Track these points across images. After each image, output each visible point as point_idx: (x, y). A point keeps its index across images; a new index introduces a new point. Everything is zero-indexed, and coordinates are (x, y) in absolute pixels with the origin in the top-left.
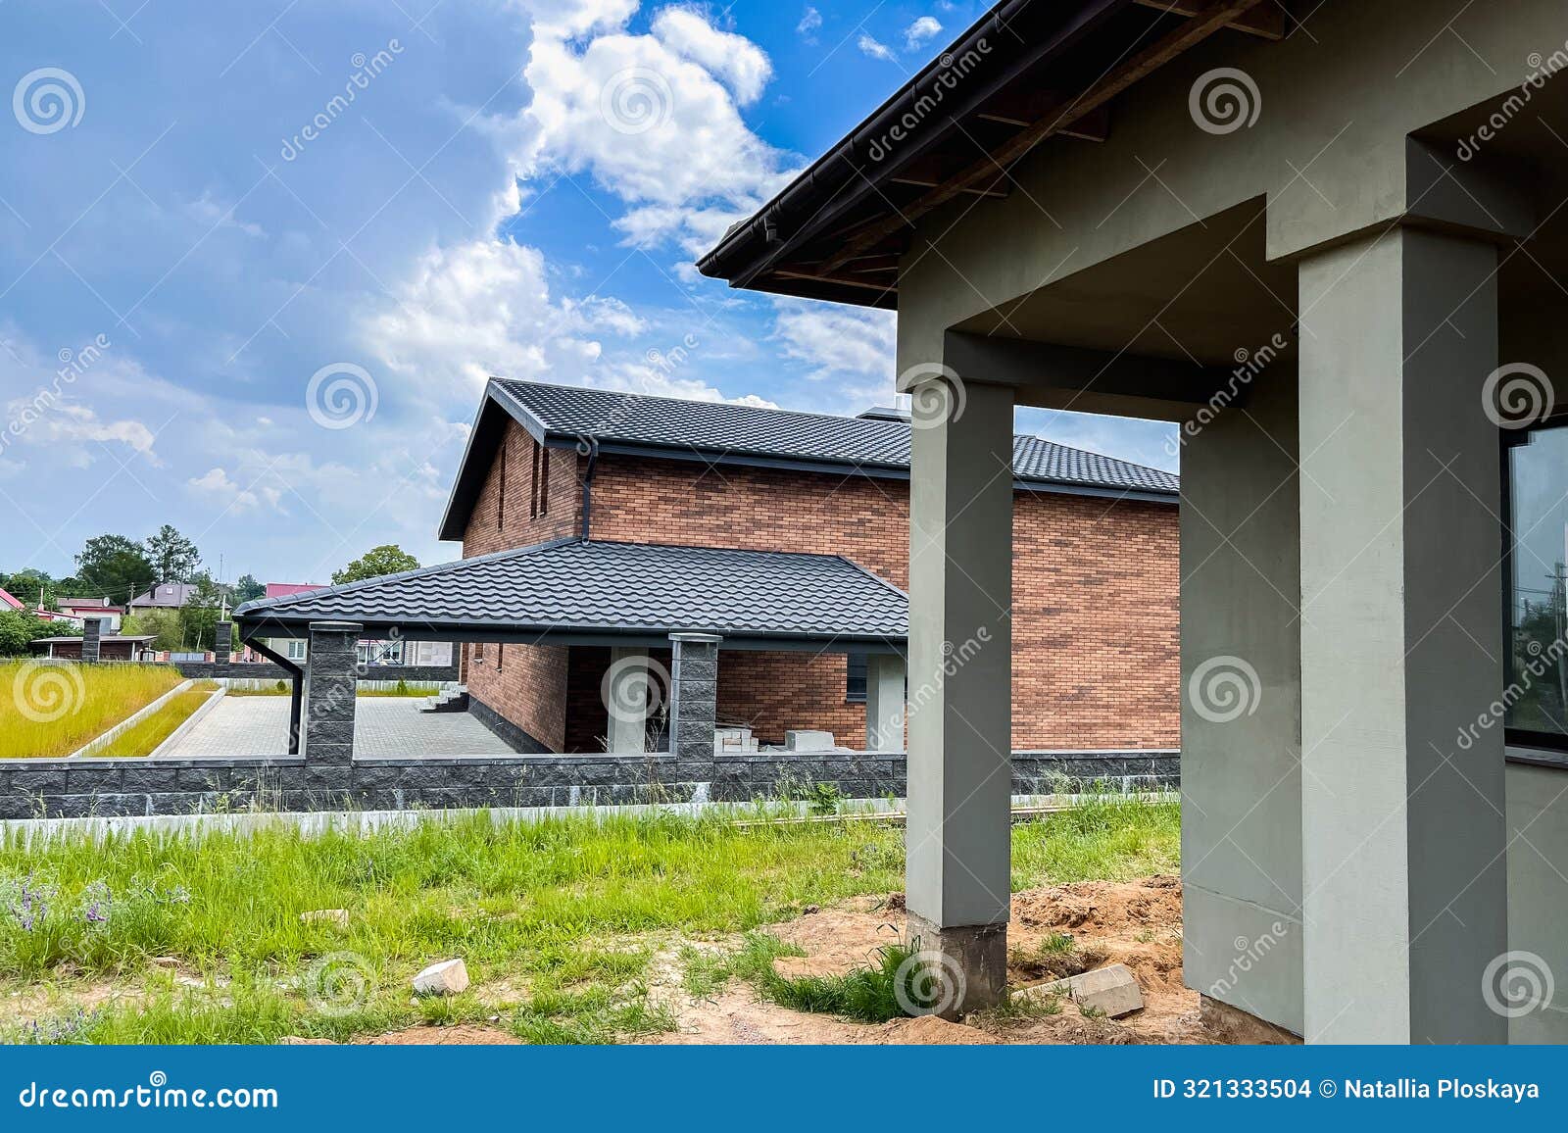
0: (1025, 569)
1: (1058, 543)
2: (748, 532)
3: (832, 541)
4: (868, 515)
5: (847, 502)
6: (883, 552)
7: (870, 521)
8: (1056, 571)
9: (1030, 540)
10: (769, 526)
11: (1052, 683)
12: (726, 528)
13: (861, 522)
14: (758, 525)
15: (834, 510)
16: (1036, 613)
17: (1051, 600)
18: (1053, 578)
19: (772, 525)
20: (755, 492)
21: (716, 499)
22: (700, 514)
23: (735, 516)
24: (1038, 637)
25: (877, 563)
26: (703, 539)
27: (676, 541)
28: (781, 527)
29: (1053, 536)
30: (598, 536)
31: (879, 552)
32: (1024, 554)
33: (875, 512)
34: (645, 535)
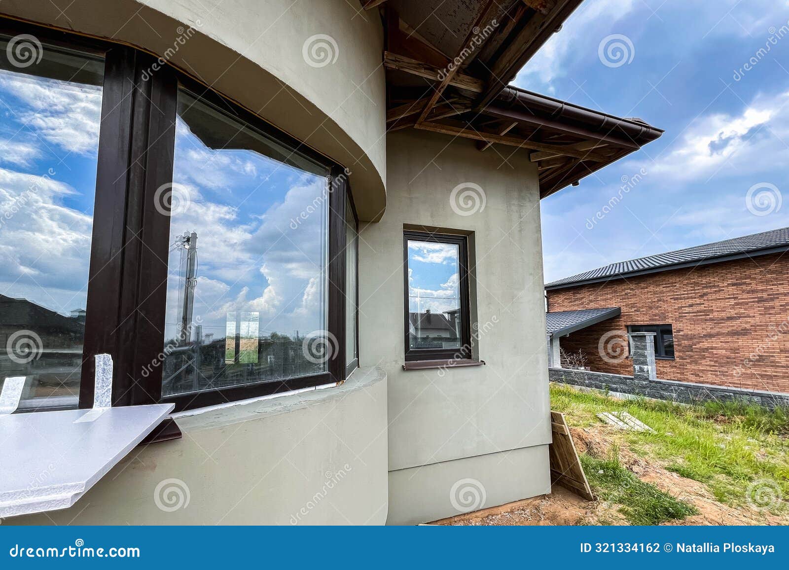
0: (712, 300)
1: (733, 285)
2: (588, 304)
3: (616, 303)
4: (629, 291)
5: (619, 288)
6: (636, 303)
7: (630, 293)
8: (735, 298)
9: (714, 286)
10: (594, 301)
11: (737, 353)
12: (582, 303)
13: (626, 294)
14: (591, 301)
15: (615, 292)
16: (723, 319)
17: (733, 313)
18: (733, 302)
19: (596, 300)
20: (589, 291)
21: (579, 296)
22: (575, 301)
23: (584, 300)
24: (725, 331)
25: (634, 308)
26: (575, 308)
27: (569, 310)
28: (598, 301)
29: (730, 282)
30: (552, 311)
31: (634, 304)
32: (711, 293)
33: (632, 289)
34: (563, 309)
